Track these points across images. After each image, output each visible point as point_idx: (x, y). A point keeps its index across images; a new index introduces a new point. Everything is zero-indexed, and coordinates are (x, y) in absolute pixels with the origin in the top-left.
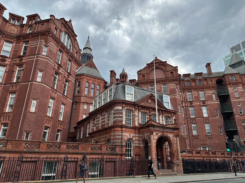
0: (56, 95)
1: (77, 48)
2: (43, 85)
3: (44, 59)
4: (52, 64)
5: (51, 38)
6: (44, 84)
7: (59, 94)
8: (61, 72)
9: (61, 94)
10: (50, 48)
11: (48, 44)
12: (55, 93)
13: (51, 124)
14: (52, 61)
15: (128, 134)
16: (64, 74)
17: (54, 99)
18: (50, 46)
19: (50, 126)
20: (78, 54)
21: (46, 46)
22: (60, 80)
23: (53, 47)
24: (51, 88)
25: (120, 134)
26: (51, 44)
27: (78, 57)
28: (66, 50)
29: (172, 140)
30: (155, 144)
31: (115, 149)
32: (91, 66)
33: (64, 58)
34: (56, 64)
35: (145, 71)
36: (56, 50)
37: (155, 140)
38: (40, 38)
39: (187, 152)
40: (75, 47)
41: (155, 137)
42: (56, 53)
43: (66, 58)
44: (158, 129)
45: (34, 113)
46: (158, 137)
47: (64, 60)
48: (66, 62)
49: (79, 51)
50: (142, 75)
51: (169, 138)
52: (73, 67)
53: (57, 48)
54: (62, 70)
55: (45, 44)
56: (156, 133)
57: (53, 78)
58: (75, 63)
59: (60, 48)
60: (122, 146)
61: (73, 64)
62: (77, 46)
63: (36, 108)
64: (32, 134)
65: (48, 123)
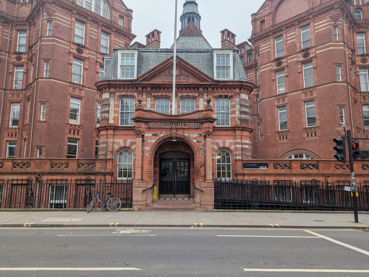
0: (83, 92)
1: (121, 8)
2: (51, 81)
3: (49, 42)
4: (64, 46)
5: (53, 5)
6: (53, 80)
7: (91, 90)
8: (87, 56)
9: (93, 91)
10: (55, 23)
11: (52, 17)
12: (80, 90)
13: (80, 134)
14: (63, 42)
15: (122, 140)
16: (95, 57)
17: (81, 99)
18: (56, 19)
19: (78, 137)
20: (125, 17)
21: (49, 21)
22: (86, 69)
23: (61, 20)
24: (69, 84)
25: (105, 140)
26: (56, 16)
27: (126, 24)
28: (90, 18)
29: (195, 143)
30: (147, 154)
31: (95, 165)
32: (192, 34)
33: (91, 32)
34: (72, 45)
35: (266, 11)
36: (69, 23)
37: (148, 147)
38: (42, 11)
39: (271, 165)
40: (114, 8)
41: (149, 141)
42: (69, 27)
43: (96, 31)
44: (157, 126)
45: (44, 122)
46: (158, 140)
47: (91, 35)
48: (96, 38)
49: (127, 12)
50: (260, 20)
51: (187, 139)
52: (116, 43)
53: (69, 19)
54: (89, 52)
55: (48, 17)
56: (154, 133)
57: (70, 68)
58: (119, 35)
59: (77, 16)
60: (106, 161)
61: (114, 39)
62: (119, 5)
63: (47, 115)
64: (45, 149)
65: (74, 133)
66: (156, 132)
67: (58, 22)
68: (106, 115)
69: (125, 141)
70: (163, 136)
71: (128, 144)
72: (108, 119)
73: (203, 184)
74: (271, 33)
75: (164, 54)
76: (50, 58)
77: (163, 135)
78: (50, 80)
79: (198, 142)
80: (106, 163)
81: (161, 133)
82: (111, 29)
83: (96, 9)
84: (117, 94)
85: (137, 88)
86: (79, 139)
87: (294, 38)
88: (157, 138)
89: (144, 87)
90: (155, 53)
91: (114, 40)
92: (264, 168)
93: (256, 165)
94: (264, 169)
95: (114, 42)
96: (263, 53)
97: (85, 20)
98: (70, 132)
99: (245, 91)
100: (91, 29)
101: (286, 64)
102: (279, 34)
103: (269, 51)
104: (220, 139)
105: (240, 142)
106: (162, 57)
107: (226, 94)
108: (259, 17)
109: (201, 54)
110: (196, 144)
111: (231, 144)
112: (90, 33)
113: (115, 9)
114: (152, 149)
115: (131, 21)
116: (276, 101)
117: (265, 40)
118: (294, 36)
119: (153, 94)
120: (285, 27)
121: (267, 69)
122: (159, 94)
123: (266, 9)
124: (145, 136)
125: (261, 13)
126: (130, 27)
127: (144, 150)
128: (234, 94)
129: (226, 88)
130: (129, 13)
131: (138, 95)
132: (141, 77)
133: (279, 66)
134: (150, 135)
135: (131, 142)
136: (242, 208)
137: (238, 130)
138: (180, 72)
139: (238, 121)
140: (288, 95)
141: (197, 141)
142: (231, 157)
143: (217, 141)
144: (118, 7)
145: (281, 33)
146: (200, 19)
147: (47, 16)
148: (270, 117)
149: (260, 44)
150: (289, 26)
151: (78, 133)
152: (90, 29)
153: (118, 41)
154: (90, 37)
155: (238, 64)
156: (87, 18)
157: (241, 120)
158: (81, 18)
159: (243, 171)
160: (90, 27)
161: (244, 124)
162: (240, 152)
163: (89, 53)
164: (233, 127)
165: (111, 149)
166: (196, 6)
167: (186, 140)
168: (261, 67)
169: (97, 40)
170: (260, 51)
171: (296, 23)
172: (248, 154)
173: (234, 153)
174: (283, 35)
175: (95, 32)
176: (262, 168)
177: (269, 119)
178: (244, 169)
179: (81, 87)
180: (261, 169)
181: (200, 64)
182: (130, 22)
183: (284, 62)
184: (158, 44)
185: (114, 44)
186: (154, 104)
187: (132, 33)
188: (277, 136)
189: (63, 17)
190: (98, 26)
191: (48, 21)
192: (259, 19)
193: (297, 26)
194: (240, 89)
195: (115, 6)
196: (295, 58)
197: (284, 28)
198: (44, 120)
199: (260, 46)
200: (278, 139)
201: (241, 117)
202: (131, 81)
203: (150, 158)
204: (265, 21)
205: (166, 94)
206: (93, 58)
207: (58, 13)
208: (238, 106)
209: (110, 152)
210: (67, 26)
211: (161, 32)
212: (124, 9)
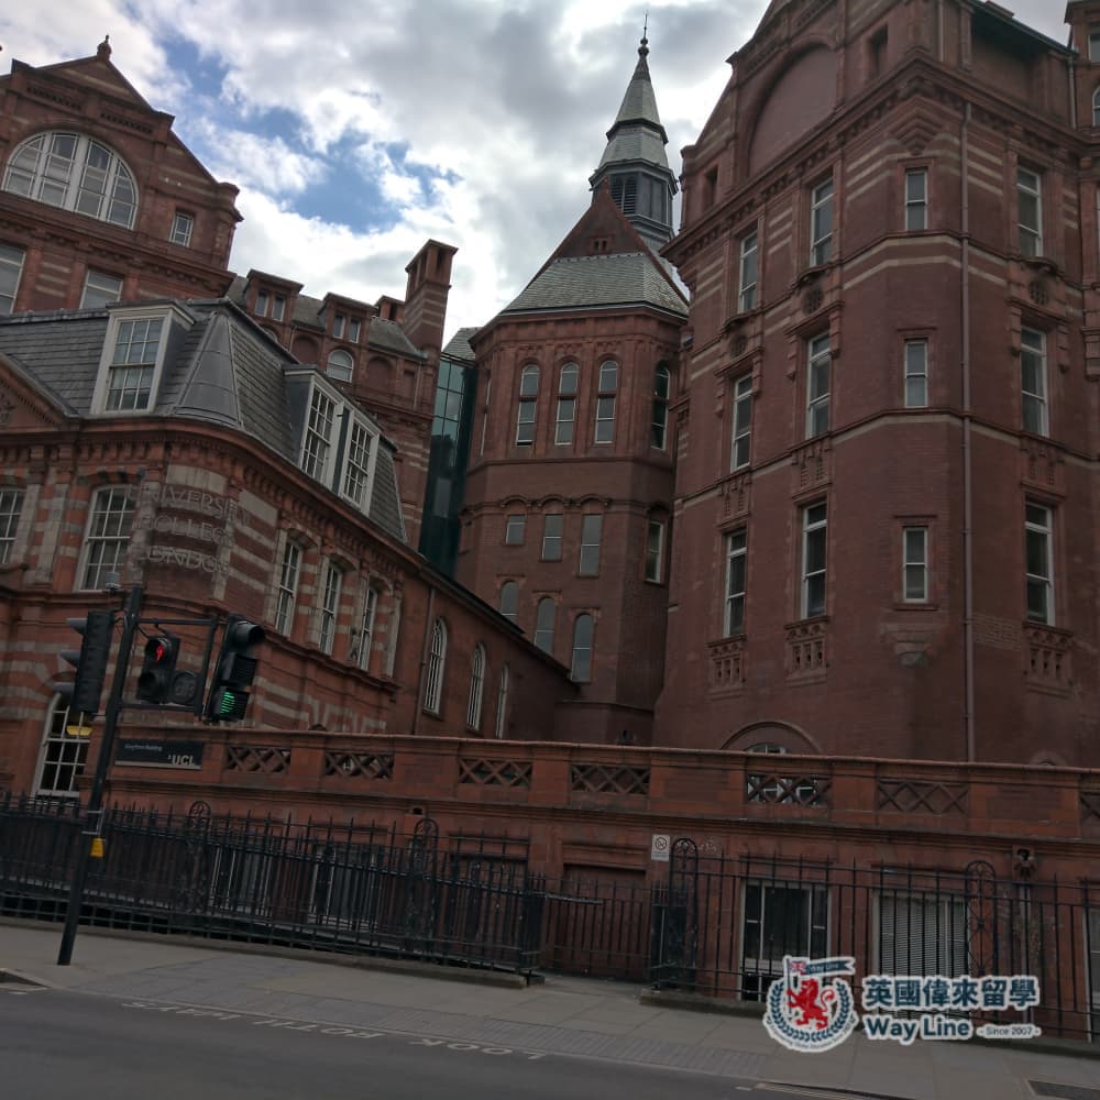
1: (185, 181)
20: (202, 213)
27: (200, 235)
32: (604, 243)
33: (41, 275)
35: (722, 132)
39: (217, 752)
47: (40, 288)
48: (61, 295)
49: (210, 195)
50: (705, 171)
62: (180, 173)
74: (722, 221)
82: (126, 258)
83: (81, 201)
87: (787, 233)
92: (188, 760)
93: (160, 749)
94: (184, 765)
96: (702, 305)
97: (23, 238)
100: (46, 264)
101: (757, 343)
102: (747, 220)
103: (718, 291)
107: (123, 468)
108: (702, 158)
112: (40, 282)
113: (157, 191)
116: (720, 505)
117: (711, 251)
120: (762, 189)
123: (725, 123)
128: (144, 467)
129: (119, 447)
130: (221, 196)
133: (739, 353)
139: (134, 569)
140: (757, 475)
144: (173, 183)
145: (754, 214)
149: (698, 267)
150: (776, 185)
152: (41, 267)
156: (34, 232)
158: (9, 234)
160: (43, 258)
161: (158, 583)
169: (66, 298)
171: (791, 170)
174: (759, 221)
175: (60, 275)
176: (179, 762)
177: (696, 586)
178: (117, 763)
180: (175, 765)
182: (220, 228)
183: (752, 334)
184: (440, 294)
188: (711, 661)
190: (73, 252)
192: (705, 166)
193: (798, 181)
194: (168, 447)
195: (160, 178)
196: (781, 316)
197: (757, 197)
199: (699, 276)
200: (712, 675)
201: (151, 556)
204: (719, 174)
208: (146, 512)
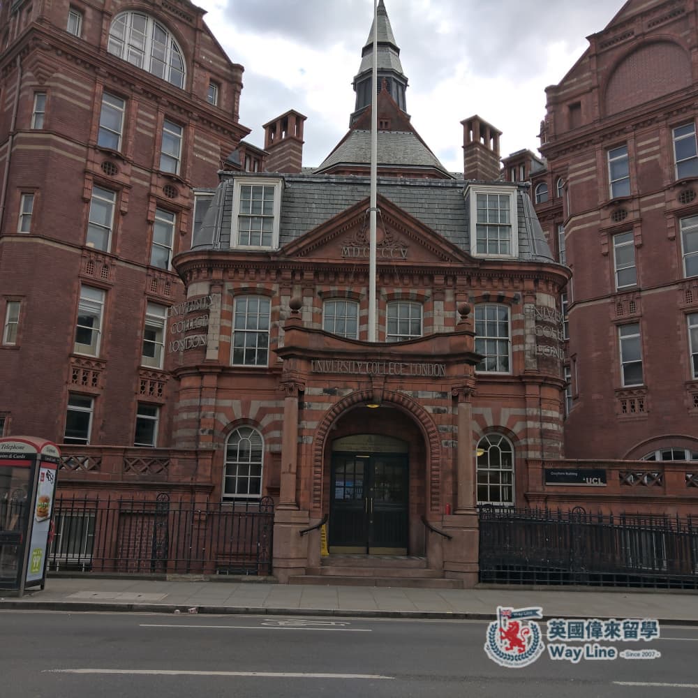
0: (113, 272)
1: (215, 60)
2: (37, 244)
3: (34, 144)
4: (71, 156)
5: (53, 54)
6: (40, 241)
7: (131, 267)
8: (126, 180)
9: (138, 269)
10: (54, 98)
11: (47, 83)
12: (106, 266)
13: (99, 383)
14: (71, 144)
15: (238, 402)
16: (146, 184)
17: (106, 290)
18: (55, 89)
19: (94, 391)
20: (225, 85)
21: (39, 91)
22: (123, 214)
23: (69, 90)
24: (79, 252)
25: (196, 402)
26: (57, 79)
27: (225, 100)
28: (139, 87)
29: (429, 414)
30: (310, 440)
31: (168, 464)
32: (386, 123)
33: (139, 120)
34: (91, 152)
35: (582, 81)
36: (89, 98)
37: (313, 420)
38: (21, 65)
39: (615, 474)
40: (197, 63)
41: (316, 406)
42: (88, 107)
43: (152, 117)
44: (335, 369)
45: (12, 348)
46: (337, 404)
47: (138, 129)
48: (151, 135)
49: (229, 71)
50: (568, 103)
51: (411, 404)
52: (200, 148)
53: (89, 89)
54: (132, 171)
55: (37, 83)
56: (327, 387)
57: (84, 210)
58: (207, 128)
59: (109, 82)
60: (197, 455)
61: (196, 137)
62: (211, 53)
63: (20, 330)
64: (10, 420)
65: (85, 379)
66: (333, 384)
67: (60, 95)
68: (200, 337)
69: (246, 406)
70: (351, 396)
71: (252, 414)
72: (204, 349)
73: (451, 520)
74: (596, 137)
75: (345, 188)
76: (38, 184)
77: (350, 391)
78: (35, 240)
79: (439, 411)
80: (197, 461)
81: (346, 388)
82: (187, 112)
83: (154, 65)
84: (229, 286)
85: (279, 272)
86: (95, 397)
87: (655, 153)
88: (336, 399)
89: (298, 270)
90: (322, 187)
91: (196, 141)
92: (597, 481)
93: (576, 474)
94: (596, 484)
95: (195, 146)
96: (575, 186)
97: (126, 91)
98: (75, 377)
99: (547, 288)
100: (141, 112)
101: (637, 215)
102: (616, 140)
103: (592, 180)
104: (486, 405)
105: (537, 415)
106: (340, 197)
107: (501, 293)
108: (564, 95)
109: (438, 192)
110: (433, 415)
111: (513, 419)
112: (138, 124)
113: (200, 64)
114: (323, 426)
115: (239, 93)
116: (613, 308)
117: (582, 154)
118: (656, 148)
119: (319, 288)
120: (633, 123)
121: (587, 225)
122: (332, 288)
123: (584, 76)
124: (306, 393)
125: (572, 85)
126: (236, 108)
127: (303, 429)
128: (520, 293)
129: (501, 279)
130: (235, 74)
131: (280, 288)
132: (291, 246)
133: (620, 220)
134: (318, 391)
135: (260, 408)
136: (562, 581)
137: (533, 383)
138: (387, 236)
139: (532, 360)
140: (643, 294)
141: (434, 411)
142: (512, 452)
143: (479, 410)
144: (208, 60)
145: (623, 137)
146: (407, 85)
147: (33, 80)
148: (596, 351)
149: (570, 162)
150: (644, 122)
151: (95, 380)
152: (137, 113)
153: (205, 141)
154: (138, 132)
155: (530, 218)
156: (133, 87)
157: (541, 359)
158: (118, 87)
159: (544, 489)
160: (139, 107)
161: (545, 369)
162: (538, 441)
163: (133, 174)
164: (520, 378)
165: (209, 424)
166: (397, 54)
167: (406, 407)
168: (573, 219)
169: (154, 139)
170: (568, 179)
171: (660, 115)
172: (556, 445)
173: (523, 442)
174: (629, 142)
175: (149, 120)
176: (590, 482)
177: (595, 355)
178: (547, 484)
179: (107, 259)
180: (588, 484)
181: (434, 216)
182: (236, 97)
183: (632, 209)
184: (298, 147)
185: (195, 150)
186: (321, 314)
187: (240, 122)
188: (617, 400)
189: (75, 82)
190: (156, 105)
191: (35, 92)
192: (567, 100)
193: (664, 122)
194: (536, 282)
195: (200, 56)
196: (658, 201)
197: (629, 127)
198: (13, 344)
199: (571, 168)
200: (619, 408)
201: (538, 352)
202: (267, 254)
203: (317, 450)
204: (582, 106)
205: (352, 290)
206: (142, 186)
207: (62, 73)
208: (531, 324)
209: (207, 432)
210: (82, 105)
211: (305, 118)
212: (223, 64)
